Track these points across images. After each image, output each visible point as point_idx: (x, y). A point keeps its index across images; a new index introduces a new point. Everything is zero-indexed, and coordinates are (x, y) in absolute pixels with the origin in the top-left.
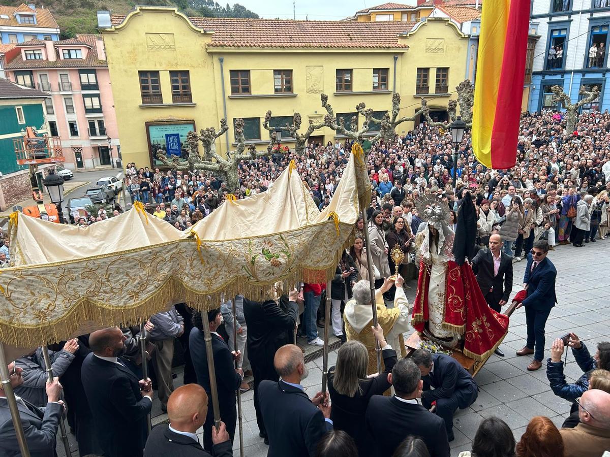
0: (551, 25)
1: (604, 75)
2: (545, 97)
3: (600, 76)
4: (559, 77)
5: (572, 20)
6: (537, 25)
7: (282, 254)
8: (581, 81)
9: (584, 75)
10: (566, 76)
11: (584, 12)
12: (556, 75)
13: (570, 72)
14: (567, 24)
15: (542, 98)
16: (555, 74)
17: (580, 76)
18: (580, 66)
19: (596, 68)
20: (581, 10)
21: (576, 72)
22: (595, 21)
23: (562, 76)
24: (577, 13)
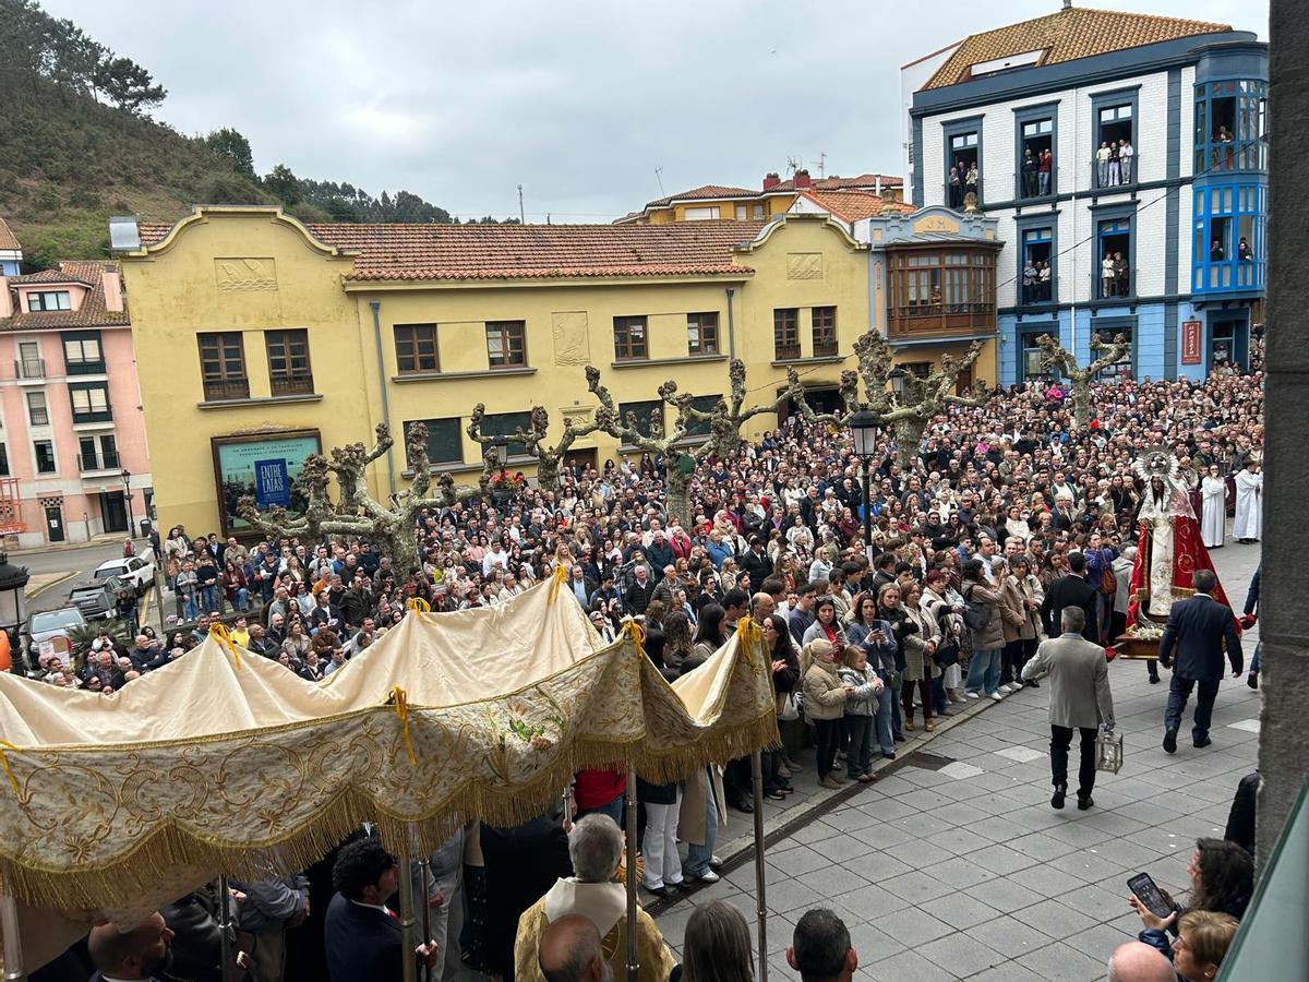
0: (1022, 221)
1: (1133, 310)
2: (1027, 356)
3: (1125, 312)
4: (1048, 317)
5: (1060, 212)
6: (996, 222)
7: (550, 724)
8: (1091, 324)
9: (1094, 313)
10: (1062, 316)
11: (1080, 196)
12: (1042, 313)
13: (1067, 307)
14: (1051, 218)
15: (1021, 359)
16: (1041, 311)
17: (1088, 314)
18: (1084, 295)
19: (1116, 299)
20: (1073, 191)
21: (1079, 307)
22: (1103, 212)
23: (1055, 316)
24: (1067, 197)
